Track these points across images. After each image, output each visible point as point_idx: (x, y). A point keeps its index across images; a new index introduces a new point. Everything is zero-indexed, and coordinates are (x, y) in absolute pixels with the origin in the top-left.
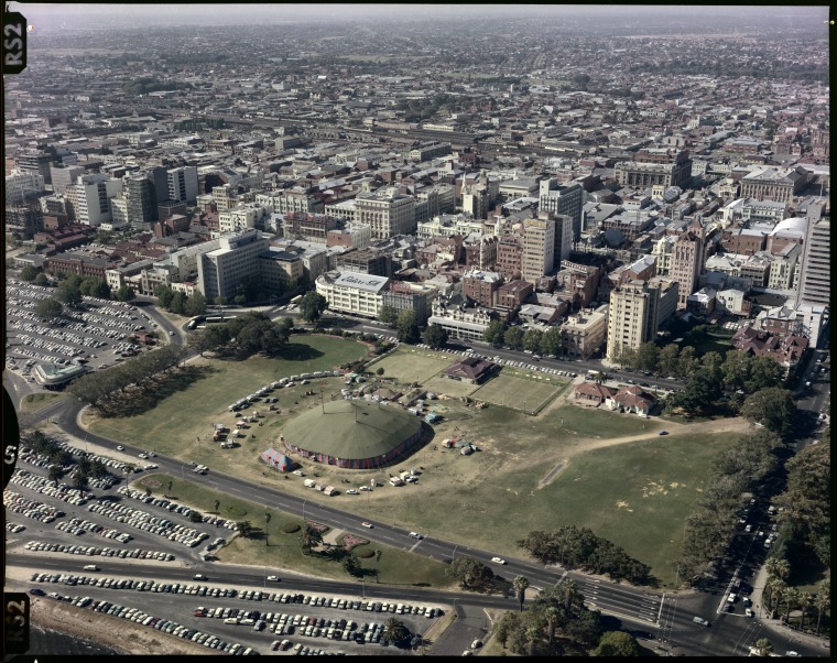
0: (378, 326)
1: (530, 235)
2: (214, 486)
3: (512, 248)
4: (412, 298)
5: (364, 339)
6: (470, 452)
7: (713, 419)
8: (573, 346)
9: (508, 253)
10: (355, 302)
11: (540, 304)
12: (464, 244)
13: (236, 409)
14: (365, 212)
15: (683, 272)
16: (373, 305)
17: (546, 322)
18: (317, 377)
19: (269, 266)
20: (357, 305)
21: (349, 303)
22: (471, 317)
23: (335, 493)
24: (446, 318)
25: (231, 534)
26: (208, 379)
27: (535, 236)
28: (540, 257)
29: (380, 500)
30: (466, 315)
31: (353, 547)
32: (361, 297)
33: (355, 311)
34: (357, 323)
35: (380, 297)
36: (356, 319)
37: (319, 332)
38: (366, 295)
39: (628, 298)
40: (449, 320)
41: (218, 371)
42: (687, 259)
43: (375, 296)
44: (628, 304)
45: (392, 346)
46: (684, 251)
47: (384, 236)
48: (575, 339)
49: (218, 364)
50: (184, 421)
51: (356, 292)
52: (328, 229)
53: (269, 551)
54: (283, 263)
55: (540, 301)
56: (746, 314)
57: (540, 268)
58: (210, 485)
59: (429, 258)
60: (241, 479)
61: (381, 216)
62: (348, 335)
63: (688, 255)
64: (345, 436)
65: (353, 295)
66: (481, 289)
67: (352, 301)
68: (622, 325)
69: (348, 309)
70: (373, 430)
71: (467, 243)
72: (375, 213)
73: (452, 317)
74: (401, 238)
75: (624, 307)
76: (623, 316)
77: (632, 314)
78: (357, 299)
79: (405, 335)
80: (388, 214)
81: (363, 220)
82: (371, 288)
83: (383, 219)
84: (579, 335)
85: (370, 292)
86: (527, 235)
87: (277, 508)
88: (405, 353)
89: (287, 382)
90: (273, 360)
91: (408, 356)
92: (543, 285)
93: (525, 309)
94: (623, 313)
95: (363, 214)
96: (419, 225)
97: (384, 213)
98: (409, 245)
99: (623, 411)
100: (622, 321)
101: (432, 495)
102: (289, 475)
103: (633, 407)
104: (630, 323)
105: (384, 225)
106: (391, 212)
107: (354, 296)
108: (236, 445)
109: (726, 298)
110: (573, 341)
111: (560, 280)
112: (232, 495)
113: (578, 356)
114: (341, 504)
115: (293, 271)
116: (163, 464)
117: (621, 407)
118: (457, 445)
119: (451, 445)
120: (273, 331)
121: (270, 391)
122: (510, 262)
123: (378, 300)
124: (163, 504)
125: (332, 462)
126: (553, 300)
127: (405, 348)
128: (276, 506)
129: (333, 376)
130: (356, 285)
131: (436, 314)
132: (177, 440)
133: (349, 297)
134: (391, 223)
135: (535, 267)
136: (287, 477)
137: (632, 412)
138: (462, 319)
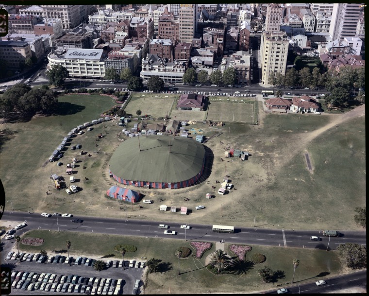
0: (105, 83)
1: (183, 13)
2: (90, 230)
3: (168, 23)
4: (127, 61)
5: (105, 92)
6: (246, 158)
7: (353, 108)
8: (242, 78)
9: (165, 27)
10: (84, 69)
11: (200, 56)
12: (131, 25)
13: (55, 159)
14: (50, 12)
15: (275, 27)
16: (98, 69)
17: (210, 66)
18: (95, 124)
19: (7, 52)
20: (86, 70)
21: (79, 70)
22: (171, 68)
23: (189, 211)
24: (153, 71)
25: (141, 272)
26: (12, 140)
27: (187, 13)
28: (191, 27)
29: (224, 208)
30: (167, 68)
31: (245, 255)
32: (87, 65)
33: (84, 75)
34: (91, 83)
35: (103, 63)
36: (87, 80)
37: (69, 92)
38: (91, 63)
39: (279, 43)
40: (155, 73)
41: (16, 132)
42: (277, 19)
43: (99, 63)
44: (279, 46)
45: (127, 94)
46: (276, 14)
47: (66, 27)
48: (243, 73)
49: (13, 127)
50: (20, 177)
51: (84, 62)
52: (33, 24)
53: (186, 280)
54: (18, 48)
55: (200, 54)
56: (310, 48)
57: (191, 33)
58: (85, 230)
59: (111, 36)
60: (105, 217)
61: (62, 14)
62: (92, 91)
63: (277, 16)
64: (167, 165)
65: (81, 64)
66: (162, 50)
67: (81, 68)
68: (274, 60)
69: (79, 74)
70: (184, 156)
71: (133, 24)
72: (57, 12)
73: (157, 70)
74: (85, 26)
75: (276, 48)
76: (275, 54)
77: (281, 52)
78: (85, 66)
79: (134, 86)
80: (67, 12)
81: (49, 17)
82: (94, 57)
83: (64, 16)
84: (241, 71)
85: (94, 60)
86: (181, 13)
87: (156, 237)
88: (138, 98)
89: (77, 131)
90: (52, 117)
91: (142, 99)
92: (197, 44)
93: (194, 60)
94: (275, 52)
95: (49, 13)
96: (90, 17)
97: (64, 12)
98: (93, 30)
99: (303, 112)
100: (275, 58)
101: (254, 195)
102: (140, 204)
103: (309, 108)
104: (279, 58)
105: (65, 20)
106: (69, 10)
107: (83, 64)
108: (79, 189)
109: (298, 40)
110: (241, 74)
111: (205, 40)
112: (111, 235)
113: (245, 83)
114: (200, 219)
115: (26, 54)
116: (28, 220)
117: (301, 110)
118: (235, 155)
119: (231, 155)
120: (48, 96)
121: (69, 141)
122: (167, 32)
123: (101, 65)
124: (60, 260)
125: (165, 186)
126: (208, 52)
127: (138, 95)
128: (154, 235)
129: (105, 121)
130: (81, 57)
131: (145, 69)
132: (26, 195)
133: (79, 66)
134: (70, 17)
135: (187, 33)
136: (141, 207)
137: (308, 112)
138: (165, 70)
